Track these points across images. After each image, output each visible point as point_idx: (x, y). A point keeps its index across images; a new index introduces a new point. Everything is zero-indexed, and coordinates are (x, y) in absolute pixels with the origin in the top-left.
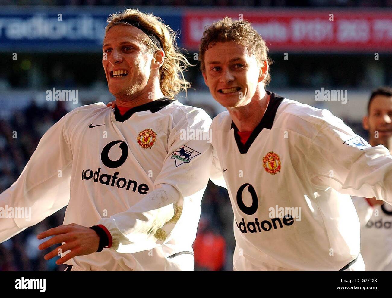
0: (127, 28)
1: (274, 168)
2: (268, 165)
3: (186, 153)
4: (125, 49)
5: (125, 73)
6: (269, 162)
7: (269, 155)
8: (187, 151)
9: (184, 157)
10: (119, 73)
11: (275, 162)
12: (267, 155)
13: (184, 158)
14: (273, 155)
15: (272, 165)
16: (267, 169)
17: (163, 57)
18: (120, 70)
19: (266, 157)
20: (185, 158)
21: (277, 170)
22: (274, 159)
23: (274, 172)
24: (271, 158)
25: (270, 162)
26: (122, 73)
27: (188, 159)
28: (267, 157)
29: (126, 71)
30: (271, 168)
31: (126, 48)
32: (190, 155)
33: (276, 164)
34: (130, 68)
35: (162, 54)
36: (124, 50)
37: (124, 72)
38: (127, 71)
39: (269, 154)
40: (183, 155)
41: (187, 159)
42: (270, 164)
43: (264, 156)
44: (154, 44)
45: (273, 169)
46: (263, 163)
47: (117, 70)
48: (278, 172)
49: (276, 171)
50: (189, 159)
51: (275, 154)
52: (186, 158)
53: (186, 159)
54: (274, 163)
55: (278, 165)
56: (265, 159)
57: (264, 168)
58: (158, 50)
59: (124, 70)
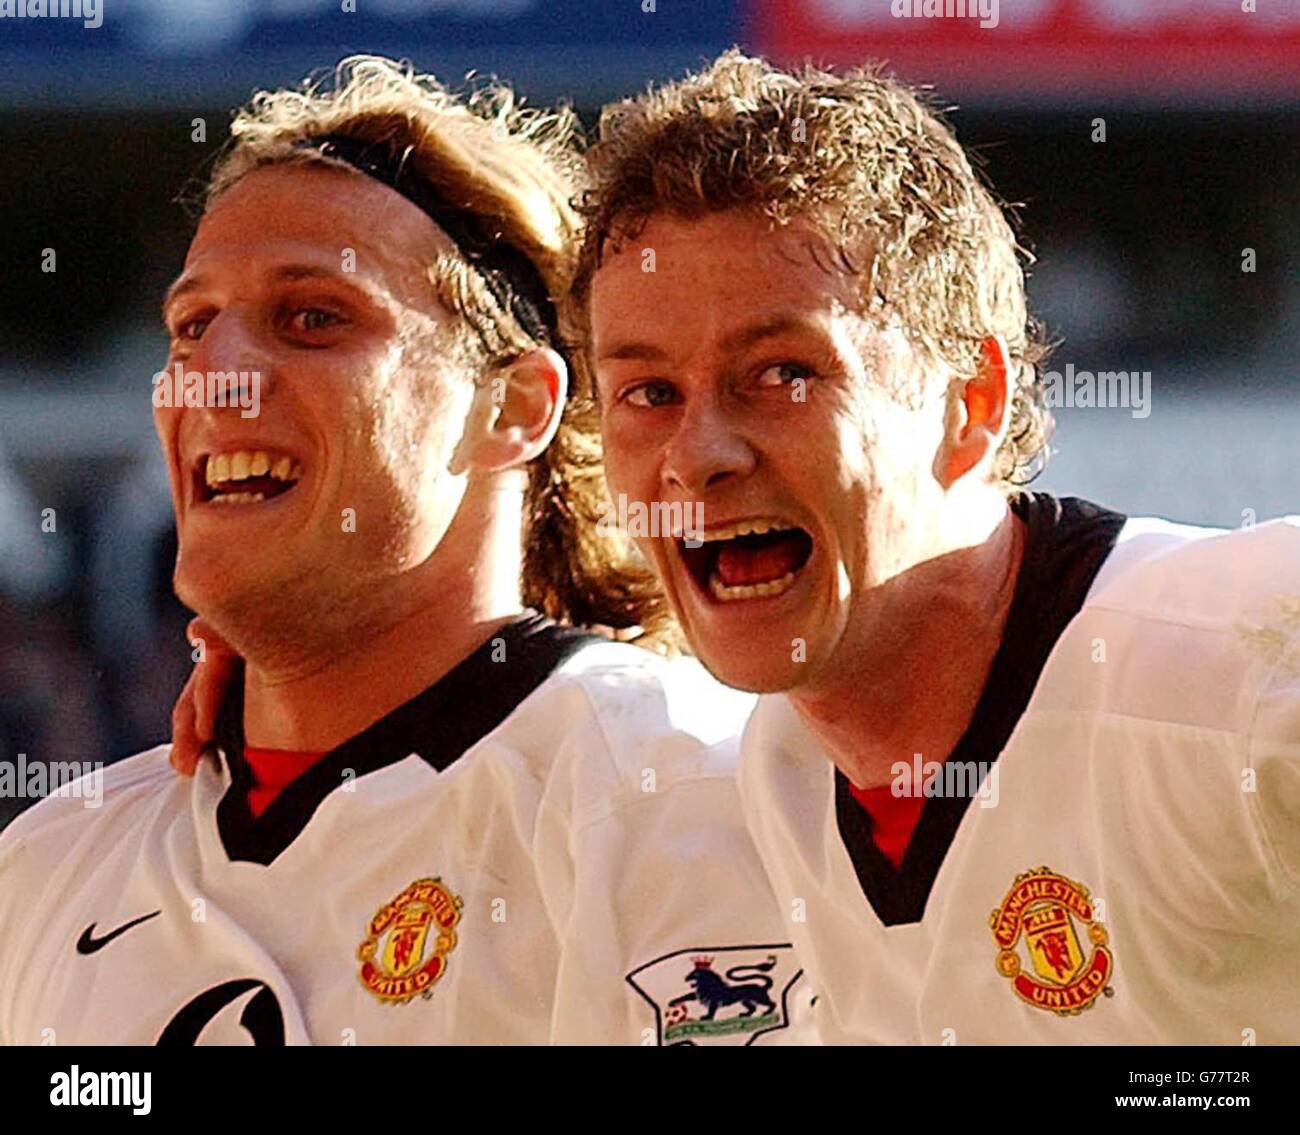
0: (322, 184)
1: (1068, 975)
2: (1033, 961)
3: (732, 983)
4: (302, 317)
5: (282, 471)
6: (1033, 940)
7: (1025, 894)
8: (736, 974)
9: (738, 1008)
10: (240, 468)
11: (1069, 934)
12: (1015, 894)
13: (742, 1015)
14: (1050, 889)
15: (1057, 955)
16: (1025, 986)
17: (554, 400)
18: (252, 450)
19: (1008, 909)
20: (744, 1010)
21: (1091, 985)
22: (1059, 914)
23: (1073, 1001)
24: (1041, 911)
25: (1040, 936)
26: (260, 467)
27: (765, 1008)
28: (1013, 905)
29: (285, 463)
30: (1052, 972)
31: (310, 311)
32: (761, 983)
33: (1080, 946)
34: (315, 443)
35: (552, 377)
36: (289, 325)
37: (272, 463)
38: (295, 463)
39: (1025, 885)
40: (727, 1003)
41: (761, 1009)
42: (1041, 951)
43: (998, 905)
44: (501, 306)
45: (1065, 981)
46: (995, 948)
47: (228, 450)
48: (1102, 995)
49: (1087, 991)
50: (772, 1006)
51: (1063, 883)
52: (752, 1009)
53: (757, 1014)
54: (1063, 938)
55: (1089, 949)
56: (1005, 919)
57: (1008, 985)
58: (522, 350)
59: (275, 453)
